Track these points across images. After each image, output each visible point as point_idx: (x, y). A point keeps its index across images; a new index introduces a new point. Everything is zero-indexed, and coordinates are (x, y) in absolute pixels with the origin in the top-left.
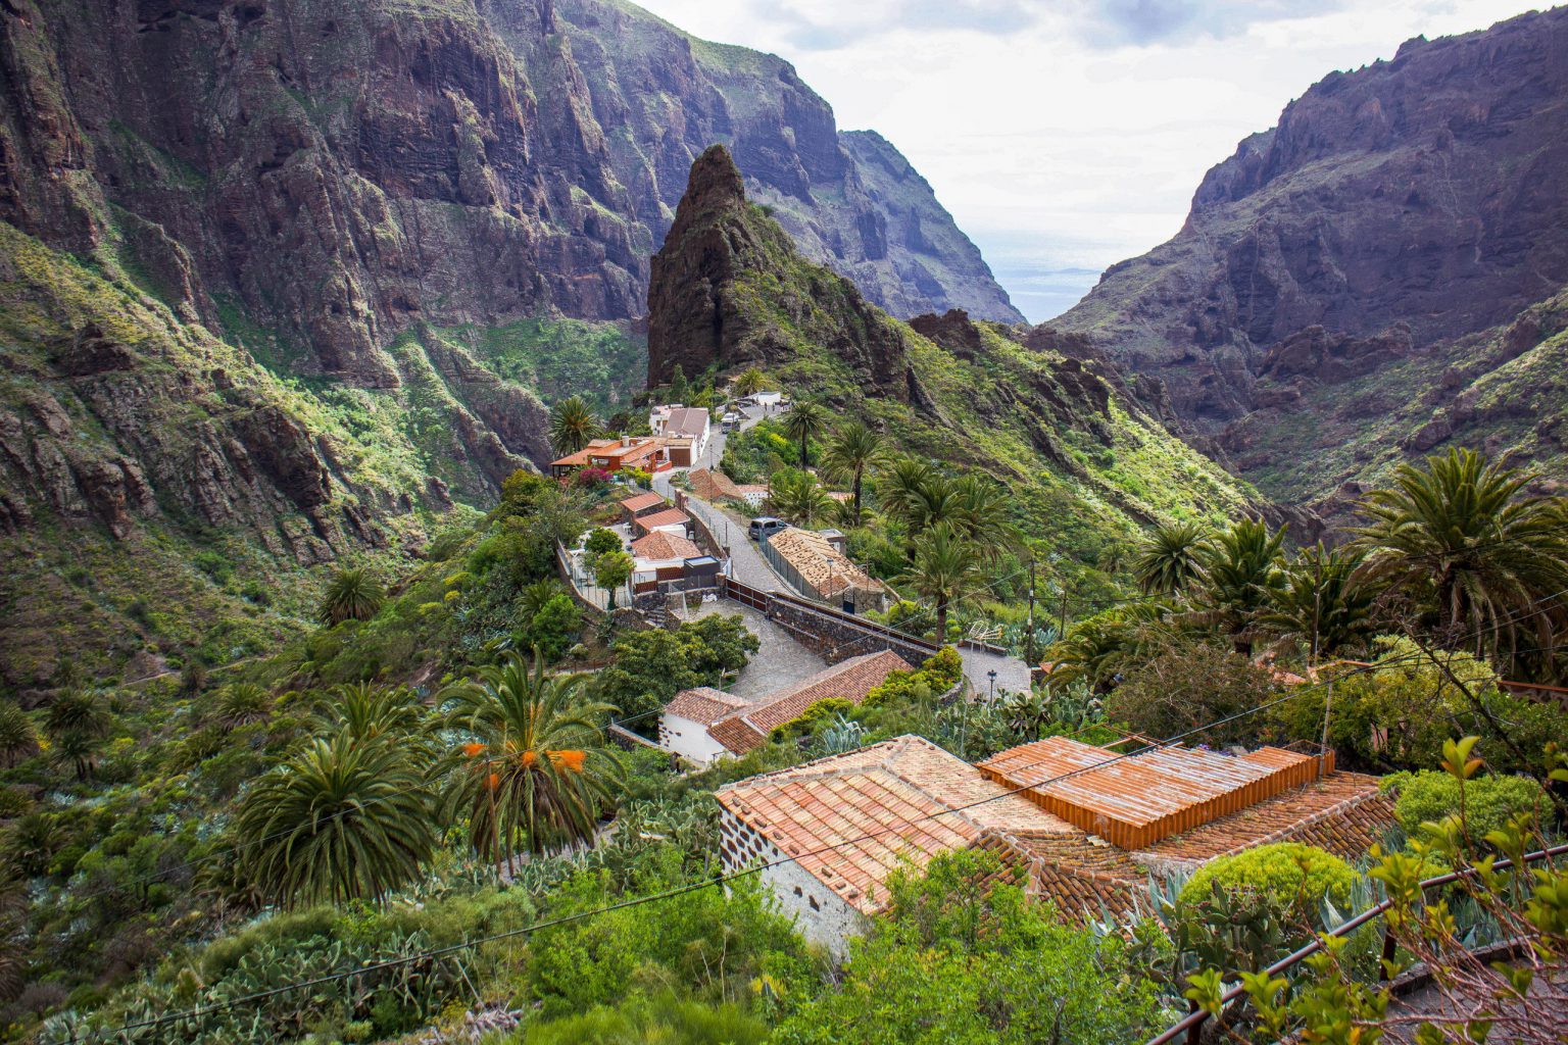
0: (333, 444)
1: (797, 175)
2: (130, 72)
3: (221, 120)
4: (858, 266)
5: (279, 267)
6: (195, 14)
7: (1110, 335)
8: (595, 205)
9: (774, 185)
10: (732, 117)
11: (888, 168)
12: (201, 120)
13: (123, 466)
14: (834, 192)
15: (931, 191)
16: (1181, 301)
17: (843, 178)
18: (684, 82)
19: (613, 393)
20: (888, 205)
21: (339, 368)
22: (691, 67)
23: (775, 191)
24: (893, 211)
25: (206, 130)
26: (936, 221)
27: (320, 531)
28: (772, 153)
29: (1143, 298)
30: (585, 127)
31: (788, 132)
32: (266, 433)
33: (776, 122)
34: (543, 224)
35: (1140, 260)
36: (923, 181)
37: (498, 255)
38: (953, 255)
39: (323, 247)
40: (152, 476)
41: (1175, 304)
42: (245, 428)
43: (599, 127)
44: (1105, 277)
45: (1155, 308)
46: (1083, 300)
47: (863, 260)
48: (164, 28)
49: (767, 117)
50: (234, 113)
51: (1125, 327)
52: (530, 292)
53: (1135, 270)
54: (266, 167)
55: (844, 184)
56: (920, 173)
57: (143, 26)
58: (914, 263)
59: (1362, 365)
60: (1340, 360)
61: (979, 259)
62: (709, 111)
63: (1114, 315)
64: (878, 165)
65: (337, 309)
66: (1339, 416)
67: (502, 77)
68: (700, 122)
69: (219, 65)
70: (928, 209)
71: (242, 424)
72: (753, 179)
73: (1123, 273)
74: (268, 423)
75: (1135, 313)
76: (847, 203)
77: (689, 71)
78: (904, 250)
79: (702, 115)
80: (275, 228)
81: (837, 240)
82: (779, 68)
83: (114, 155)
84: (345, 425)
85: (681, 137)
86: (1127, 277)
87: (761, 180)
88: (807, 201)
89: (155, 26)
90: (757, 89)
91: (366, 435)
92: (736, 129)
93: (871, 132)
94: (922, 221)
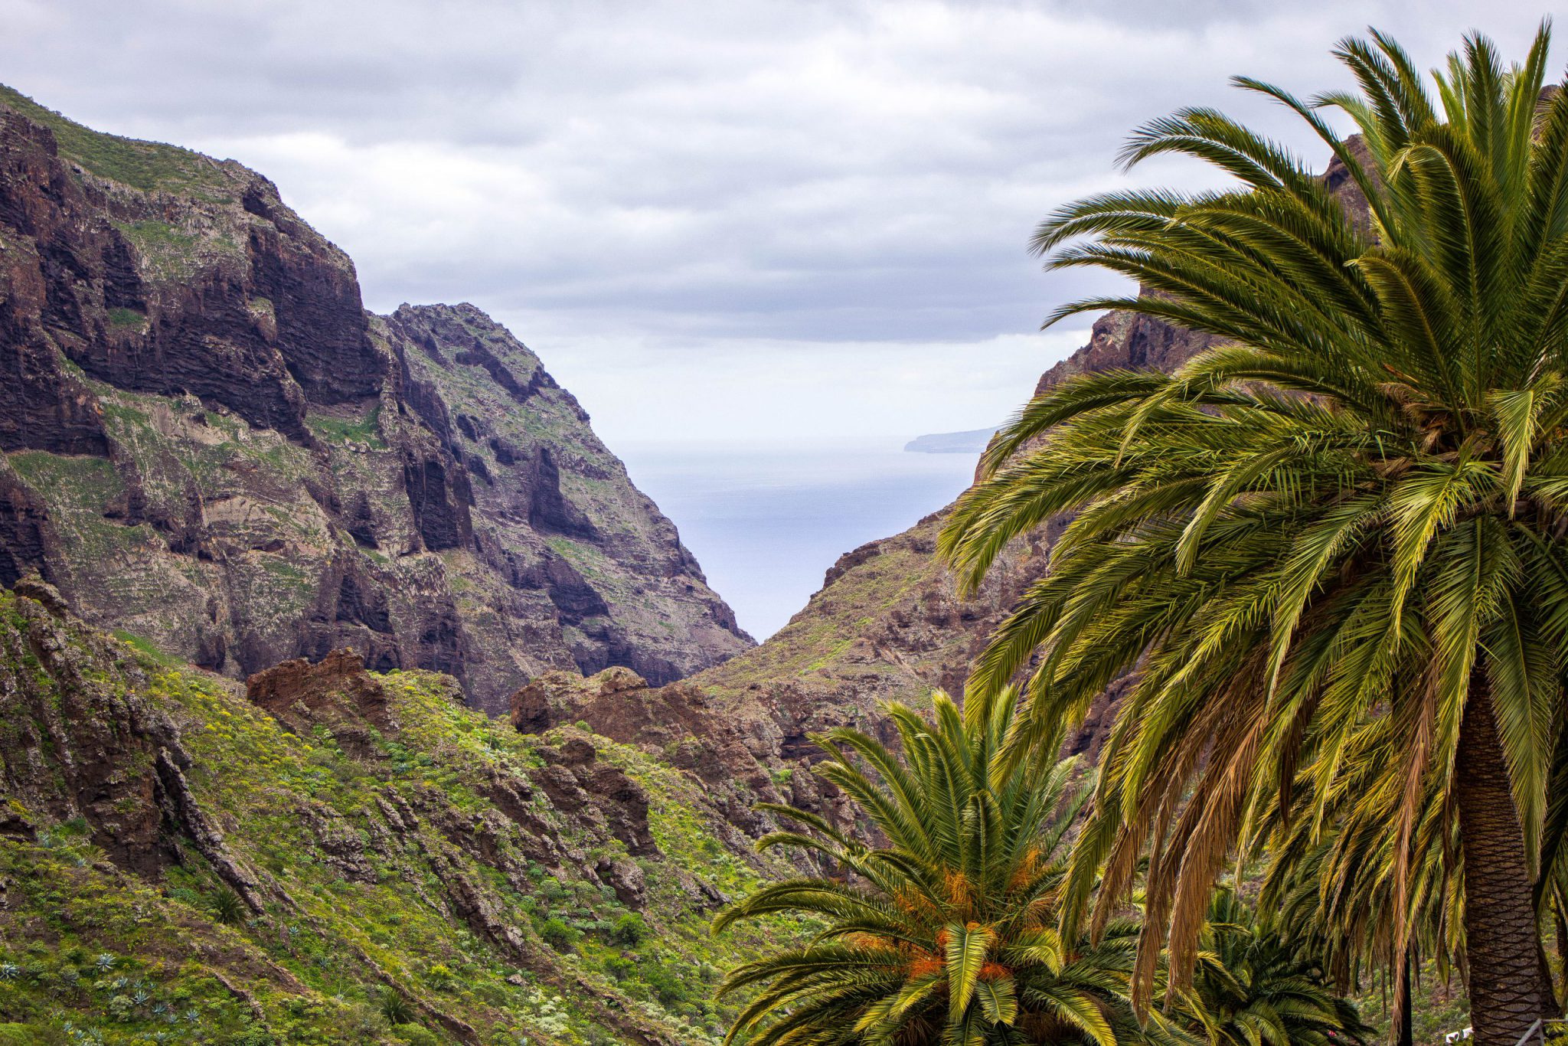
1: (280, 387)
4: (404, 562)
7: (836, 684)
9: (234, 408)
10: (145, 278)
11: (500, 374)
14: (359, 421)
15: (584, 418)
16: (967, 617)
17: (377, 395)
18: (44, 210)
20: (495, 444)
22: (58, 182)
23: (235, 419)
24: (505, 456)
26: (592, 473)
28: (228, 347)
29: (897, 615)
31: (260, 310)
33: (236, 288)
35: (895, 544)
36: (570, 400)
38: (626, 538)
41: (957, 624)
44: (832, 576)
45: (921, 631)
46: (795, 619)
47: (414, 549)
49: (217, 280)
51: (863, 670)
53: (886, 562)
55: (379, 407)
56: (563, 383)
58: (547, 553)
61: (676, 544)
62: (98, 266)
63: (846, 648)
64: (479, 369)
68: (79, 287)
70: (576, 451)
72: (189, 398)
73: (864, 569)
75: (882, 643)
76: (384, 443)
77: (56, 189)
78: (525, 529)
79: (82, 273)
81: (363, 511)
82: (244, 186)
85: (35, 316)
86: (872, 576)
87: (205, 398)
88: (301, 438)
90: (198, 225)
92: (155, 302)
93: (465, 308)
94: (564, 475)
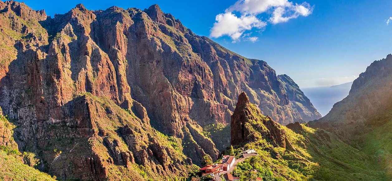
0: (169, 149)
1: (268, 87)
2: (137, 74)
3: (153, 82)
5: (162, 112)
6: (149, 62)
7: (336, 119)
8: (225, 97)
9: (264, 89)
12: (149, 82)
13: (130, 153)
18: (244, 68)
19: (228, 140)
21: (172, 133)
23: (264, 91)
25: (150, 84)
27: (164, 169)
28: (263, 82)
29: (342, 110)
30: (223, 80)
31: (266, 77)
32: (156, 148)
33: (264, 75)
34: (214, 101)
37: (205, 109)
39: (170, 108)
40: (134, 155)
41: (348, 111)
42: (152, 147)
43: (226, 80)
44: (334, 106)
48: (144, 65)
50: (155, 81)
52: (211, 117)
54: (160, 92)
57: (140, 65)
59: (383, 122)
60: (379, 122)
65: (172, 121)
66: (380, 133)
67: (206, 71)
69: (153, 71)
71: (152, 146)
73: (337, 105)
74: (156, 147)
75: (340, 114)
77: (245, 66)
80: (161, 104)
83: (134, 89)
84: (172, 145)
85: (243, 80)
88: (271, 93)
89: (142, 65)
91: (176, 148)
92: (255, 78)
93: (285, 75)
